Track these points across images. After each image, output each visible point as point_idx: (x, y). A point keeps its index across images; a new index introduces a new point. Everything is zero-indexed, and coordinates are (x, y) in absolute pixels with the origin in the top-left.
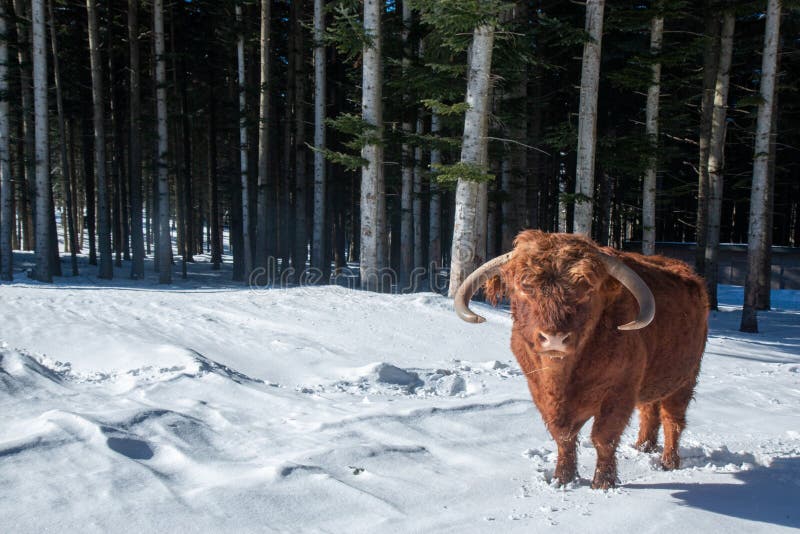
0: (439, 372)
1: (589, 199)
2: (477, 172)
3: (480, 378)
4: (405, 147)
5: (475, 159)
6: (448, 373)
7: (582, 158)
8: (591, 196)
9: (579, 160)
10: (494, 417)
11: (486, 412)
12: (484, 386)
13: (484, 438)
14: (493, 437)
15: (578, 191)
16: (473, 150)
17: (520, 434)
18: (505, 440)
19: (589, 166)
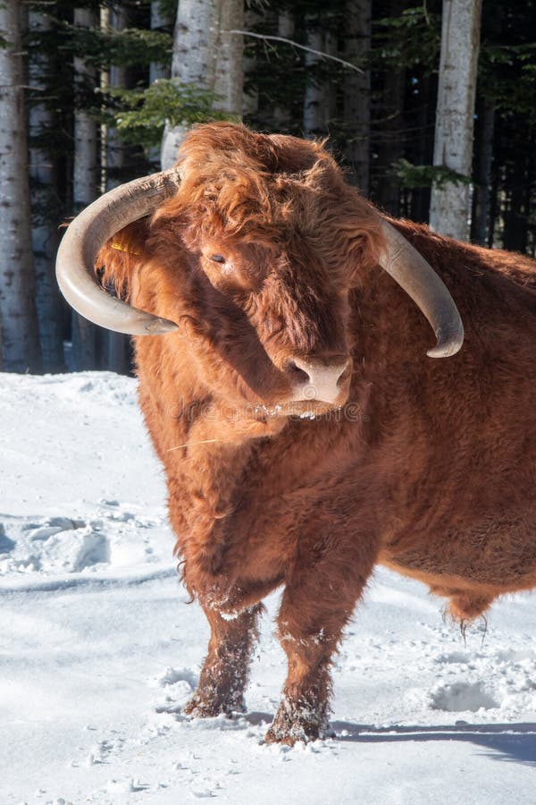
0: (56, 522)
1: (460, 177)
2: (201, 104)
3: (145, 534)
4: (79, 64)
5: (201, 79)
6: (76, 525)
7: (449, 88)
8: (466, 173)
9: (442, 93)
10: (120, 605)
11: (105, 595)
12: (149, 551)
13: (80, 648)
14: (104, 645)
15: (438, 162)
16: (197, 58)
17: (166, 639)
18: (127, 652)
19: (462, 107)
